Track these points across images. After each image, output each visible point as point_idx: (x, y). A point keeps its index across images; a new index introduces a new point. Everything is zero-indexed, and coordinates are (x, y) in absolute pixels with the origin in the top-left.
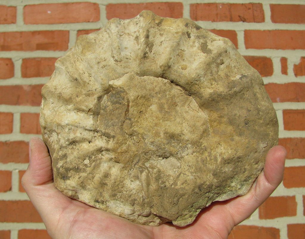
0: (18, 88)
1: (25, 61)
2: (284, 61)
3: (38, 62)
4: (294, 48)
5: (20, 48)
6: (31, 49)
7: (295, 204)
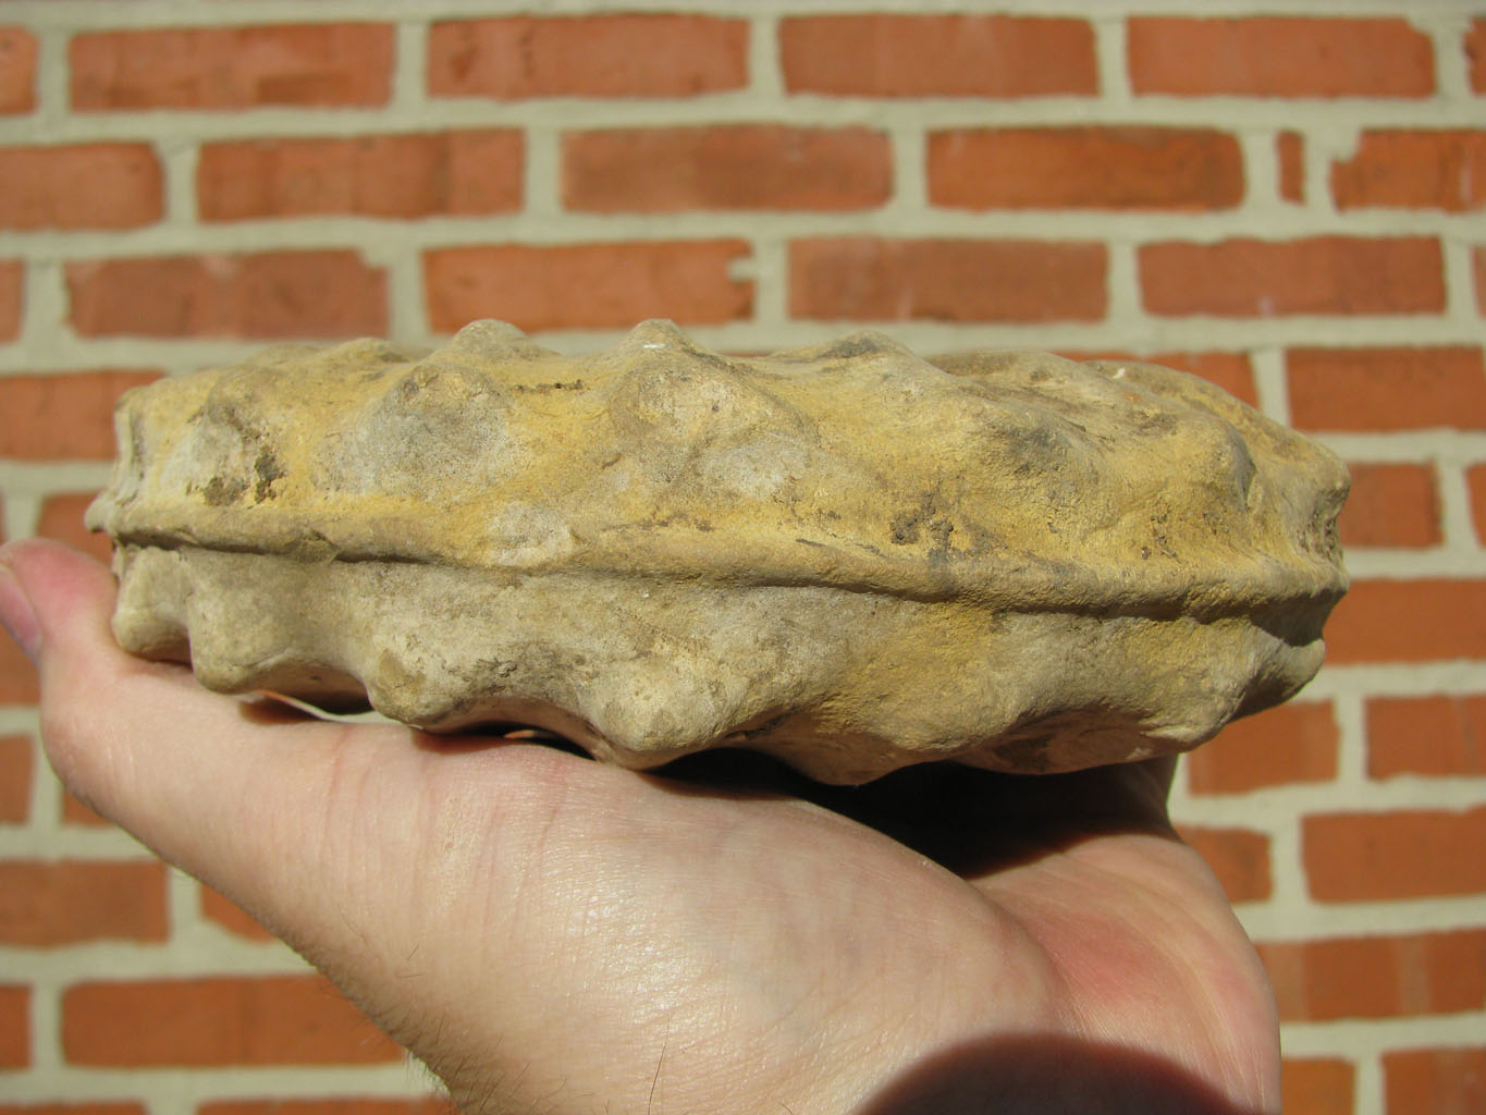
0: (182, 266)
1: (214, 155)
2: (1290, 146)
3: (267, 155)
4: (1332, 92)
5: (189, 96)
6: (234, 102)
7: (1332, 734)
